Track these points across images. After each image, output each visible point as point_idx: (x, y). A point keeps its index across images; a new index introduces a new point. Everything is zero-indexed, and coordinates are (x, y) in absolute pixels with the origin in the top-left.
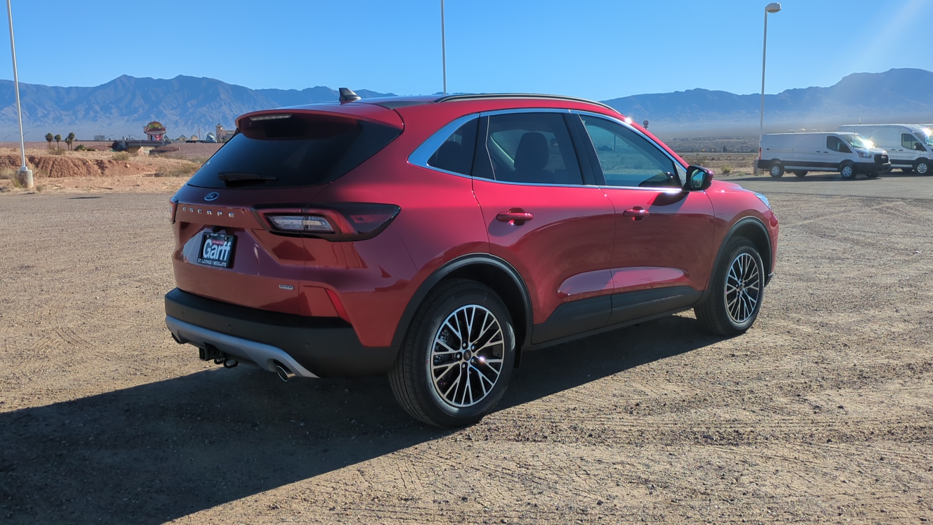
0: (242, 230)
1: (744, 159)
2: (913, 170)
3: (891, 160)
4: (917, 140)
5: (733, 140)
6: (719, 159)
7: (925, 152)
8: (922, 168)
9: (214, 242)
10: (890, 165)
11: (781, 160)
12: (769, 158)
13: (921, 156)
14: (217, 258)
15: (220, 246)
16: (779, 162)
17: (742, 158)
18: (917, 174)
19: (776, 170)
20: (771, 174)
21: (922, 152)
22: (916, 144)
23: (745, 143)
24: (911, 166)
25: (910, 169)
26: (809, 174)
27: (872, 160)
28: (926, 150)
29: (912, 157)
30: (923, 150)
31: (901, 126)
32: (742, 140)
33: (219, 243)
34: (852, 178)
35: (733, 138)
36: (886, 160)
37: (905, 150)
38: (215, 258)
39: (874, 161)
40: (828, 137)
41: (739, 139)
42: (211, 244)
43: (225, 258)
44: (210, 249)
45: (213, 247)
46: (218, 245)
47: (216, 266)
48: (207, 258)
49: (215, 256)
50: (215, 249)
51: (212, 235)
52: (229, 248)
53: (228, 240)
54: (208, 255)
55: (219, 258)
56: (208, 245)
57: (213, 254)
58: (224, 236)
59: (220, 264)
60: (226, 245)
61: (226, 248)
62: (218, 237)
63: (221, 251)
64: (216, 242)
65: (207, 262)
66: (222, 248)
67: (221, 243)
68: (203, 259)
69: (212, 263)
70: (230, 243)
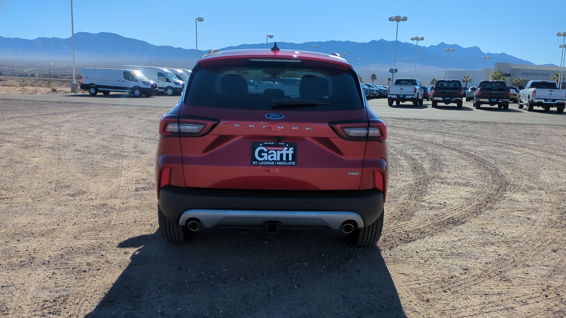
1: (24, 81)
2: (165, 93)
3: (158, 87)
4: (166, 76)
5: (5, 68)
6: (6, 80)
7: (170, 83)
8: (170, 91)
9: (270, 148)
10: (158, 90)
11: (96, 84)
12: (88, 83)
13: (169, 85)
14: (278, 159)
15: (278, 151)
16: (95, 86)
17: (23, 81)
18: (167, 95)
19: (93, 91)
20: (90, 92)
21: (169, 83)
22: (166, 79)
23: (14, 70)
24: (164, 90)
25: (164, 92)
26: (111, 93)
27: (150, 87)
28: (171, 82)
29: (164, 86)
30: (169, 82)
31: (157, 68)
32: (12, 68)
33: (276, 148)
34: (139, 97)
35: (4, 66)
36: (156, 87)
37: (160, 81)
39: (151, 87)
40: (124, 72)
41: (10, 67)
42: (265, 150)
43: (290, 159)
44: (267, 154)
45: (270, 152)
46: (276, 151)
47: (280, 165)
48: (264, 161)
49: (275, 159)
50: (272, 153)
51: (267, 143)
52: (293, 152)
53: (287, 147)
54: (265, 158)
55: (281, 159)
56: (261, 151)
57: (272, 157)
58: (283, 144)
59: (284, 163)
60: (286, 150)
61: (287, 152)
62: (272, 145)
63: (282, 155)
64: (273, 148)
65: (268, 163)
66: (282, 152)
67: (280, 149)
68: (259, 161)
69: (273, 163)
70: (291, 149)
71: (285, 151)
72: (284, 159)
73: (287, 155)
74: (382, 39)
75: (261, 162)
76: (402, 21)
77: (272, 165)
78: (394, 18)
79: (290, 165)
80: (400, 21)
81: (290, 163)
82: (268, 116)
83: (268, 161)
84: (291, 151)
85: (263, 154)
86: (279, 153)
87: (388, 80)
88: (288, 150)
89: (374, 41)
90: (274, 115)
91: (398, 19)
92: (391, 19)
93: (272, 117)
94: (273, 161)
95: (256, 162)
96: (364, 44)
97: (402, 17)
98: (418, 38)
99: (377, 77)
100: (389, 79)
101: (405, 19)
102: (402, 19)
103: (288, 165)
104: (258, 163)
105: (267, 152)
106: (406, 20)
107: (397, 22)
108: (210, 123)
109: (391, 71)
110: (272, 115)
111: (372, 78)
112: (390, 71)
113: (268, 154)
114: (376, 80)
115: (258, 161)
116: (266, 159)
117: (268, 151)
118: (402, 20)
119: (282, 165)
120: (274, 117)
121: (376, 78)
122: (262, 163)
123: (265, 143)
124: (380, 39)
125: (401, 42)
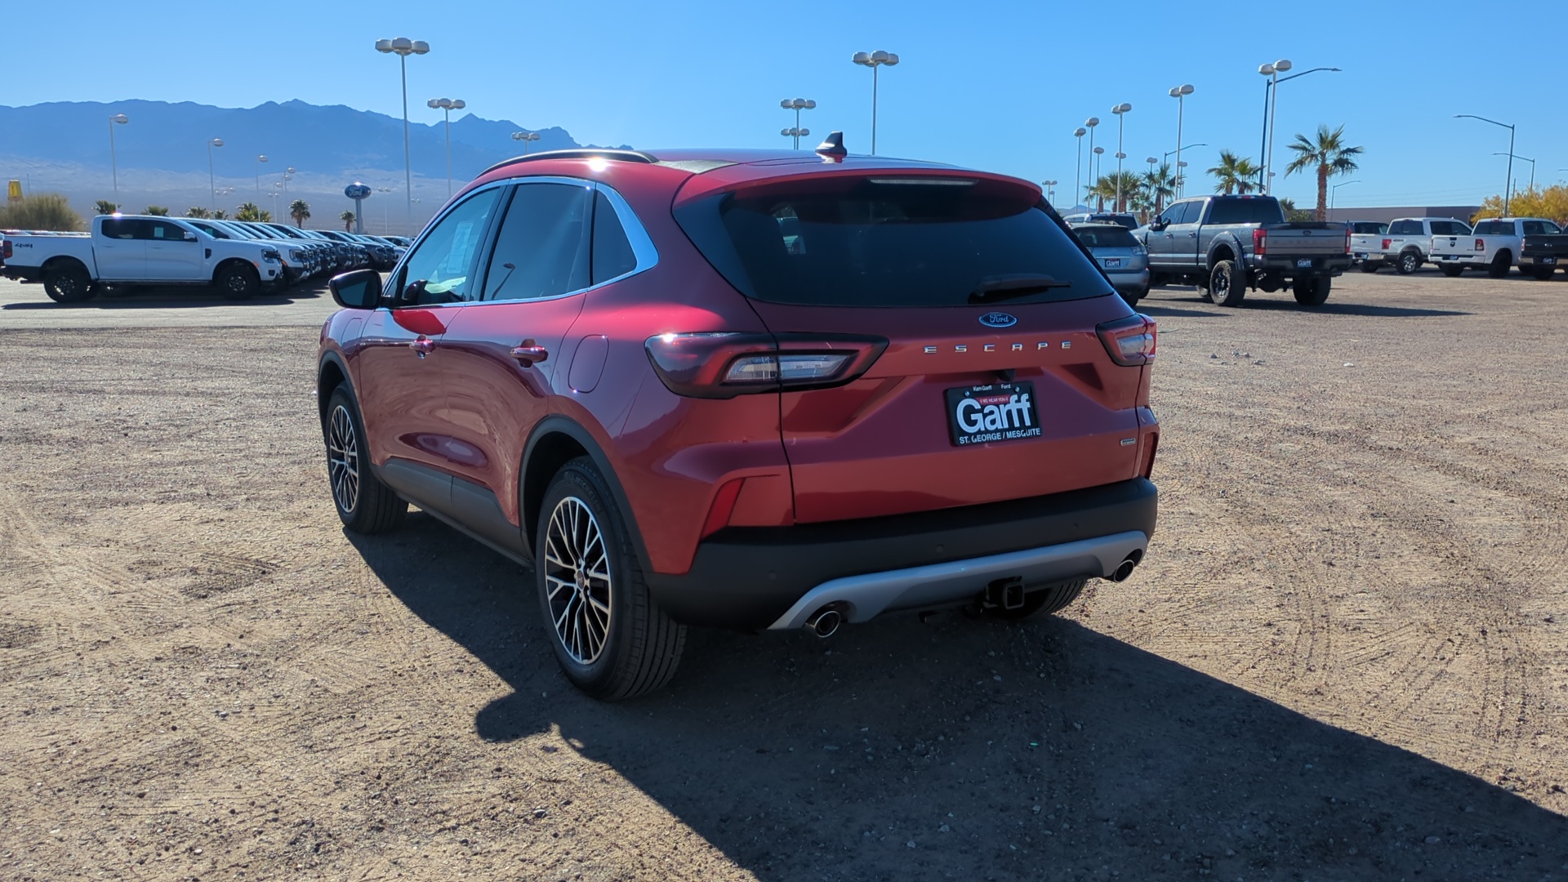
0: (1037, 371)
9: (985, 401)
14: (1006, 426)
15: (1001, 406)
33: (997, 400)
38: (1000, 427)
42: (977, 406)
43: (1028, 423)
44: (981, 414)
45: (986, 410)
46: (997, 405)
47: (1012, 439)
48: (979, 432)
49: (998, 425)
50: (992, 413)
51: (978, 389)
52: (1028, 405)
53: (1016, 393)
54: (980, 426)
55: (1012, 427)
56: (969, 410)
57: (993, 422)
58: (1009, 386)
59: (1020, 434)
60: (1016, 402)
61: (1019, 406)
62: (989, 391)
63: (1009, 413)
64: (991, 400)
65: (989, 437)
66: (1008, 407)
67: (1002, 399)
68: (971, 434)
69: (998, 436)
70: (1025, 397)
71: (1013, 406)
72: (1017, 424)
73: (1020, 412)
74: (296, 100)
75: (975, 437)
76: (413, 54)
77: (997, 441)
78: (391, 44)
79: (1030, 437)
80: (408, 53)
81: (1030, 433)
82: (987, 319)
83: (987, 431)
84: (1025, 405)
85: (973, 417)
86: (1004, 409)
87: (345, 218)
88: (1019, 401)
89: (270, 105)
90: (997, 317)
91: (402, 47)
92: (382, 47)
93: (996, 323)
94: (997, 431)
95: (966, 438)
96: (240, 111)
97: (413, 42)
98: (449, 101)
99: (309, 210)
100: (348, 217)
101: (423, 49)
102: (413, 47)
103: (1027, 437)
104: (969, 439)
105: (981, 411)
106: (425, 52)
107: (400, 57)
108: (864, 350)
109: (350, 192)
110: (995, 315)
111: (296, 214)
112: (347, 192)
113: (985, 416)
114: (308, 219)
115: (969, 435)
116: (983, 429)
117: (983, 407)
118: (413, 51)
119: (1017, 438)
120: (1000, 323)
121: (308, 215)
122: (979, 439)
123: (974, 389)
124: (290, 100)
125: (355, 111)
